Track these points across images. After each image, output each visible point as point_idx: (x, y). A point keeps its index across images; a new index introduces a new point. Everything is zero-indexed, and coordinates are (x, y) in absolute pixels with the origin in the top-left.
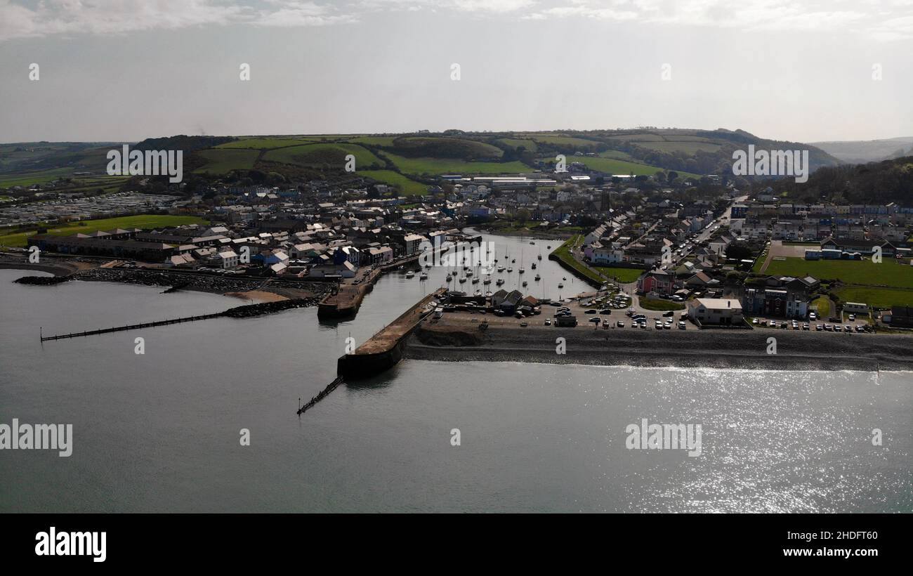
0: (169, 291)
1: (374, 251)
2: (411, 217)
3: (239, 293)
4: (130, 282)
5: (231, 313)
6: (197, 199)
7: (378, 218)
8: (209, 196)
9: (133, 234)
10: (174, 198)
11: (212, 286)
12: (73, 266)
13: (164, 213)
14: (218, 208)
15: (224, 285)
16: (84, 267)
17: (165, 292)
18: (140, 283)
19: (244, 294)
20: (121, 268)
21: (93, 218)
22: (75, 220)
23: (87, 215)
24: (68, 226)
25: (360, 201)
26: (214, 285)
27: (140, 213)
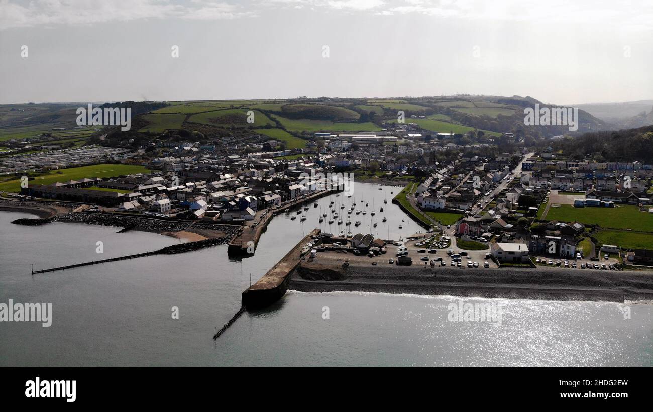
0: (122, 231)
1: (268, 199)
2: (294, 168)
3: (172, 233)
4: (94, 223)
5: (166, 251)
6: (141, 152)
7: (271, 169)
8: (150, 149)
9: (96, 182)
10: (125, 150)
11: (153, 227)
12: (54, 209)
13: (118, 162)
14: (156, 159)
15: (161, 226)
16: (62, 211)
17: (119, 232)
18: (102, 224)
19: (175, 234)
20: (88, 211)
21: (67, 167)
22: (55, 169)
23: (63, 164)
24: (49, 174)
25: (258, 154)
26: (154, 226)
27: (100, 163)
